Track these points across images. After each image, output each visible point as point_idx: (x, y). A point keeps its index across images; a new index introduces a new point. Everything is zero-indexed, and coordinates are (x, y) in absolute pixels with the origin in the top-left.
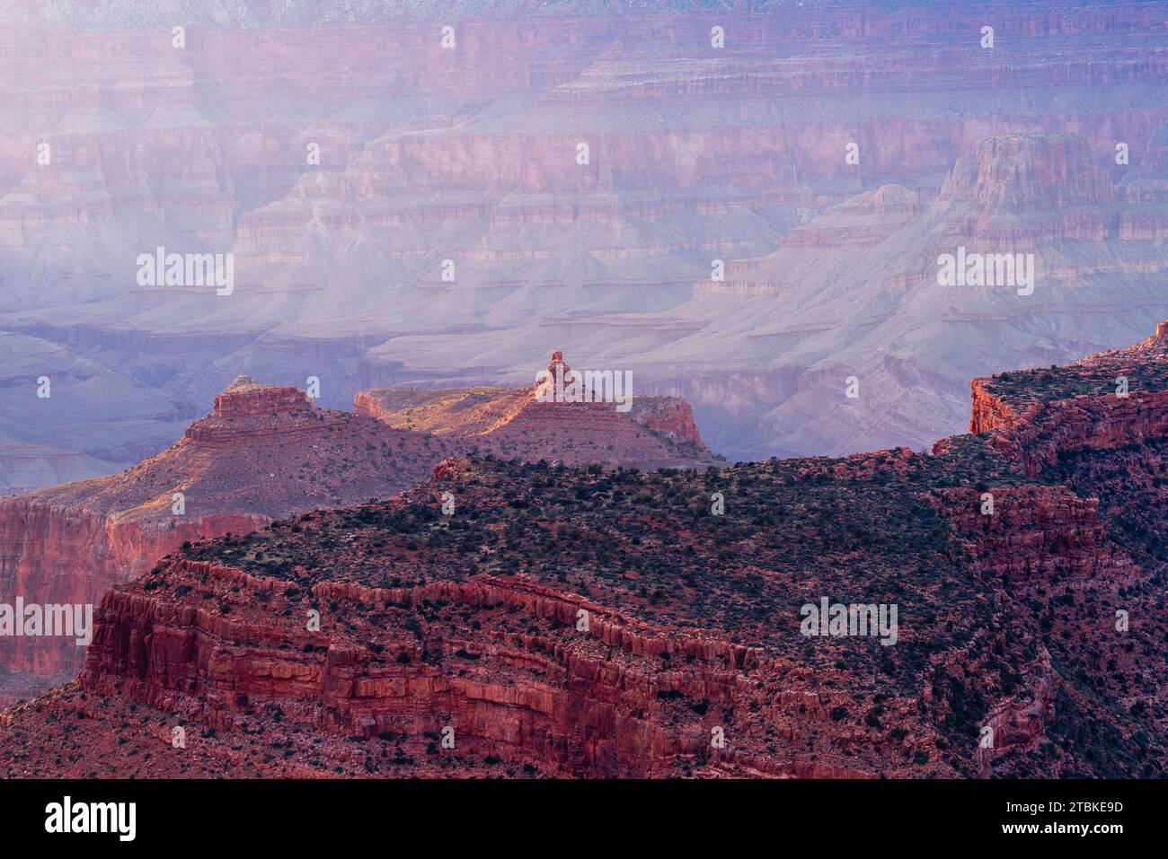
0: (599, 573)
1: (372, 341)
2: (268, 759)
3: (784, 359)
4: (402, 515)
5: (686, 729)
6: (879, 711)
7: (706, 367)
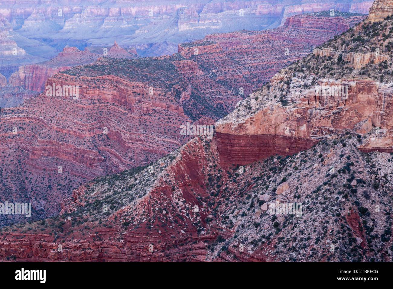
0: (123, 74)
1: (87, 40)
2: (74, 103)
3: (150, 42)
4: (93, 66)
5: (137, 97)
6: (165, 94)
7: (138, 43)
